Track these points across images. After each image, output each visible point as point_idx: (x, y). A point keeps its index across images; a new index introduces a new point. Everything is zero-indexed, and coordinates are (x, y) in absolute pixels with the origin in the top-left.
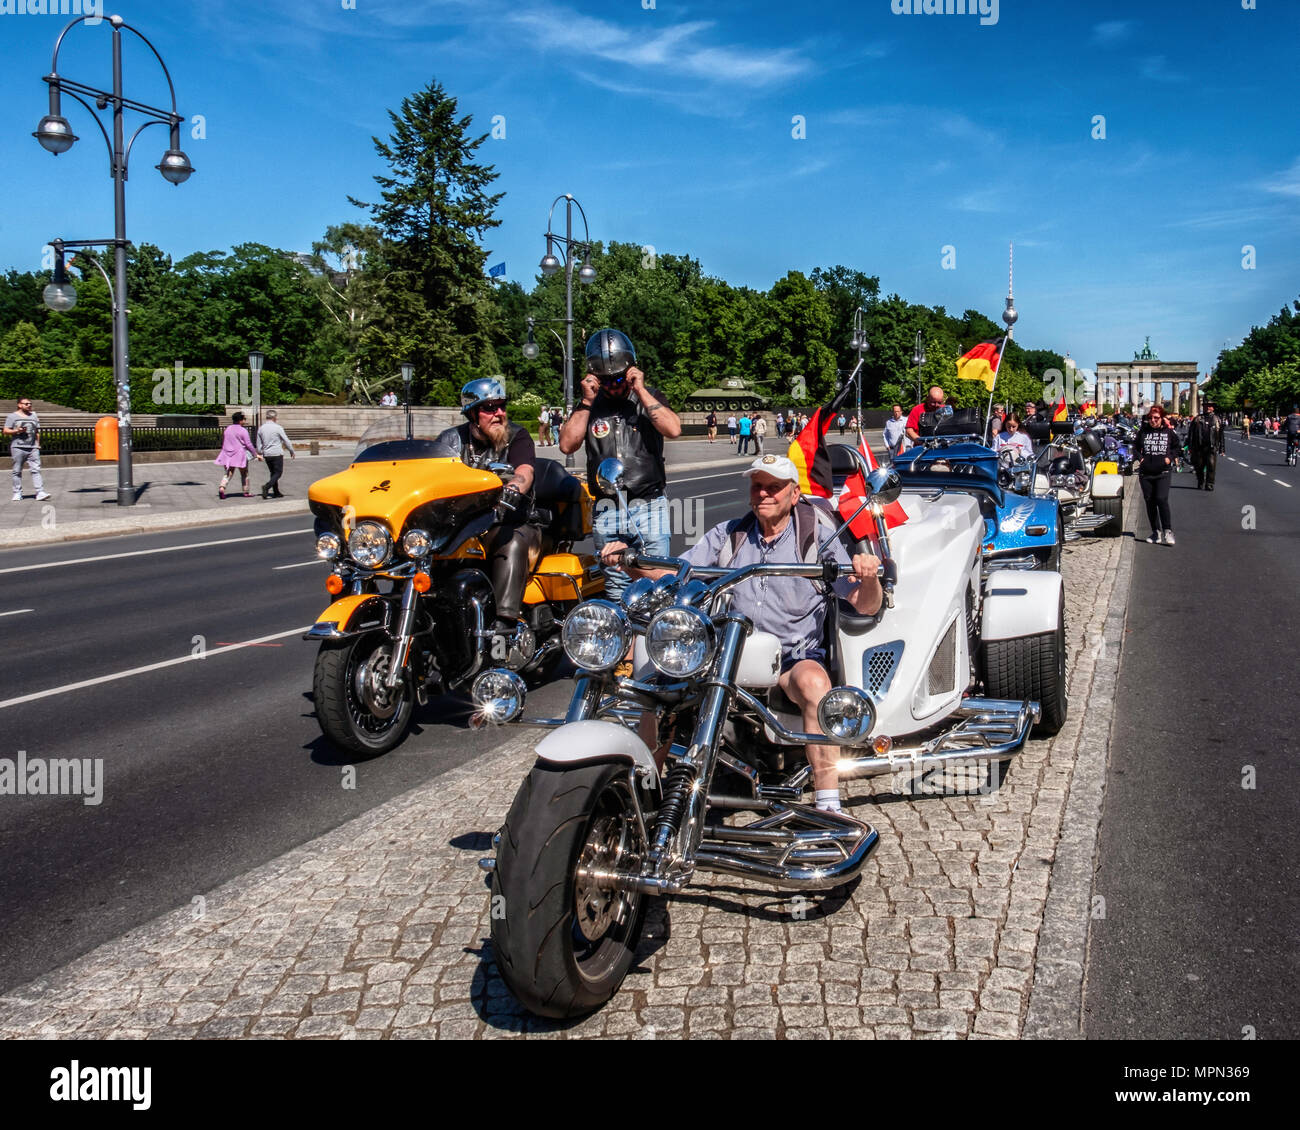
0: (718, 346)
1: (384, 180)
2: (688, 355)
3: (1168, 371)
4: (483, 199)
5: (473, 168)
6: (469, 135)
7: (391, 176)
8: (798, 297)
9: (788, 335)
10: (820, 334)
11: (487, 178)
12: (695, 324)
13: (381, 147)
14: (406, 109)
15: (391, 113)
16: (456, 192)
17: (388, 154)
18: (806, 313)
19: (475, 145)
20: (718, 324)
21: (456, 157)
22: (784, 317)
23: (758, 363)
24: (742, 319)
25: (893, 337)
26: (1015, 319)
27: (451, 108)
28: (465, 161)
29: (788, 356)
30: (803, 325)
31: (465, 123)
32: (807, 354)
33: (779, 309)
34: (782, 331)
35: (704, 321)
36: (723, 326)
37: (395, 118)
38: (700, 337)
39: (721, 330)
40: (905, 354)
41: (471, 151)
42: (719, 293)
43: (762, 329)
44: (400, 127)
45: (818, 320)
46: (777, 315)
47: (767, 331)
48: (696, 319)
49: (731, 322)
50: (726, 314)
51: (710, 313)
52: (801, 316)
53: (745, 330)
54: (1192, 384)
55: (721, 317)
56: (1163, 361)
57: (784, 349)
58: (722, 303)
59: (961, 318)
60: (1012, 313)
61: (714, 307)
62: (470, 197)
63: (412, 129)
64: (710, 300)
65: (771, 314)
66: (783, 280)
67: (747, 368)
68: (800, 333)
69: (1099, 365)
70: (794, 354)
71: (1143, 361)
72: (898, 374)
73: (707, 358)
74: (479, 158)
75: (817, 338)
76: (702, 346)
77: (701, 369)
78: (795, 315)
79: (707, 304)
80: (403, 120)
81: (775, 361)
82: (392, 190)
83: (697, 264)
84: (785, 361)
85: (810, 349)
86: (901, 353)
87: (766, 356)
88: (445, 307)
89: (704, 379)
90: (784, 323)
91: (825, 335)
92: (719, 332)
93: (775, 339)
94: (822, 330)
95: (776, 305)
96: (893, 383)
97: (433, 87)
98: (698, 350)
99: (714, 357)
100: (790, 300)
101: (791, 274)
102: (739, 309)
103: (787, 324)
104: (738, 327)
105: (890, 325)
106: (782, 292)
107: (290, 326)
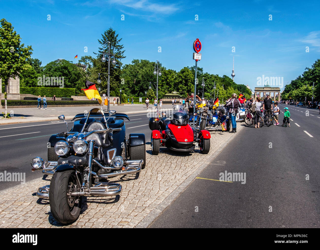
0: (168, 84)
1: (101, 48)
2: (161, 86)
3: (273, 89)
4: (121, 52)
5: (119, 46)
6: (118, 39)
7: (102, 48)
8: (186, 73)
9: (184, 82)
10: (191, 81)
11: (121, 48)
12: (163, 79)
13: (100, 41)
14: (105, 34)
15: (102, 34)
16: (115, 51)
17: (101, 43)
18: (188, 76)
19: (119, 41)
20: (168, 79)
21: (115, 44)
22: (183, 77)
23: (177, 88)
24: (173, 78)
25: (207, 82)
26: (234, 76)
27: (114, 33)
28: (117, 44)
29: (184, 86)
30: (187, 79)
31: (117, 36)
32: (188, 86)
33: (182, 76)
34: (183, 81)
35: (165, 78)
36: (169, 79)
37: (103, 35)
38: (164, 82)
39: (169, 80)
40: (210, 86)
41: (118, 42)
42: (168, 72)
43: (178, 80)
44: (104, 37)
45: (191, 78)
46: (181, 77)
47: (179, 80)
48: (163, 78)
49: (171, 78)
50: (170, 77)
51: (166, 76)
52: (187, 77)
53: (174, 80)
54: (279, 93)
55: (168, 77)
56: (271, 87)
57: (183, 85)
58: (169, 74)
59: (222, 77)
60: (234, 74)
61: (167, 75)
62: (118, 52)
63: (106, 38)
64: (166, 73)
65: (180, 76)
66: (183, 69)
67: (174, 89)
68: (186, 81)
69: (255, 88)
70: (185, 86)
71: (267, 87)
72: (208, 90)
73: (165, 86)
74: (120, 44)
75: (190, 82)
76: (164, 84)
77: (164, 89)
78: (185, 77)
79: (165, 74)
80: (105, 36)
81: (181, 87)
82: (102, 51)
83: (161, 64)
84: (183, 87)
85: (189, 85)
86: (209, 86)
87: (179, 86)
88: (113, 76)
89: (165, 91)
90: (183, 79)
91: (192, 81)
92: (168, 80)
93: (181, 82)
94: (191, 80)
95: (181, 75)
96: (207, 92)
97: (110, 29)
98: (163, 84)
99: (167, 86)
100: (185, 74)
101: (185, 68)
102: (173, 75)
103: (184, 79)
104: (172, 79)
105: (207, 79)
106: (183, 72)
107: (73, 78)
